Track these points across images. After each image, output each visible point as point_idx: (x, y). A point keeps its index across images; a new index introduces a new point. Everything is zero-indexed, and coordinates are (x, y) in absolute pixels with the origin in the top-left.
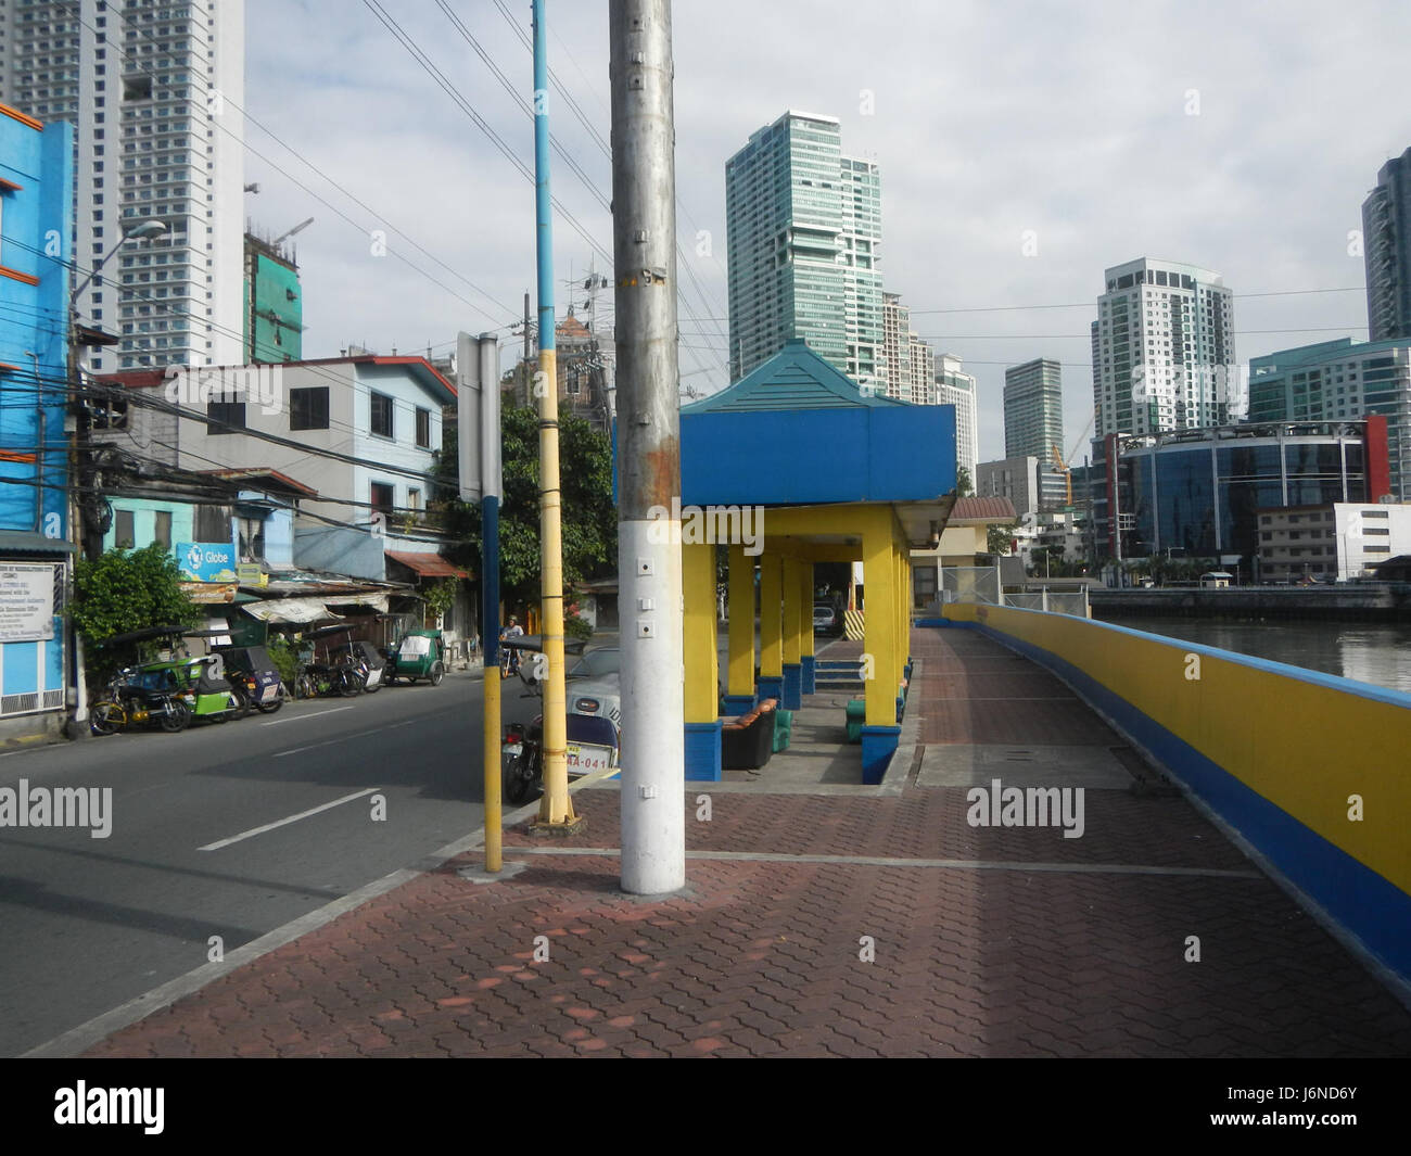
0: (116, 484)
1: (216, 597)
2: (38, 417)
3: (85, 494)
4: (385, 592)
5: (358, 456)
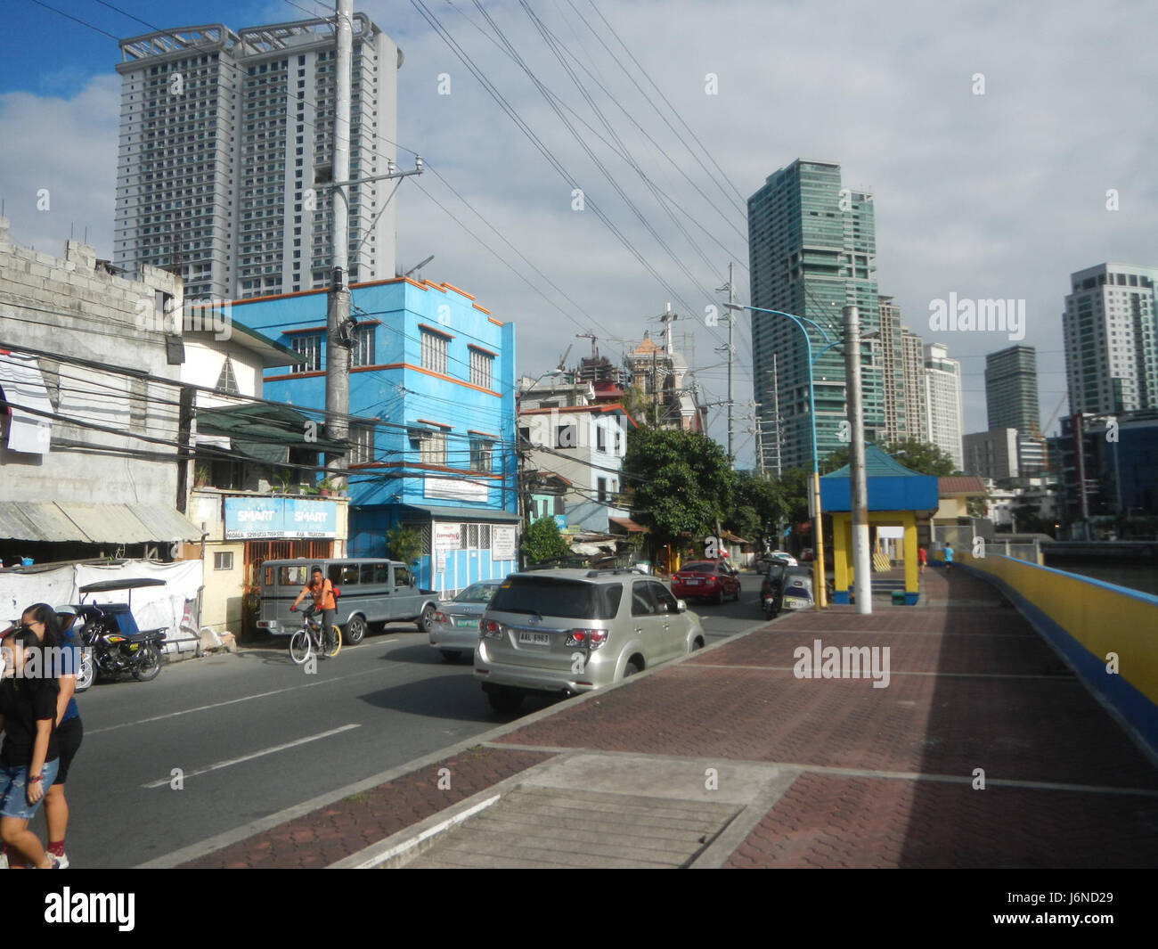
0: (532, 488)
2: (503, 458)
3: (525, 494)
4: (615, 540)
5: (592, 463)
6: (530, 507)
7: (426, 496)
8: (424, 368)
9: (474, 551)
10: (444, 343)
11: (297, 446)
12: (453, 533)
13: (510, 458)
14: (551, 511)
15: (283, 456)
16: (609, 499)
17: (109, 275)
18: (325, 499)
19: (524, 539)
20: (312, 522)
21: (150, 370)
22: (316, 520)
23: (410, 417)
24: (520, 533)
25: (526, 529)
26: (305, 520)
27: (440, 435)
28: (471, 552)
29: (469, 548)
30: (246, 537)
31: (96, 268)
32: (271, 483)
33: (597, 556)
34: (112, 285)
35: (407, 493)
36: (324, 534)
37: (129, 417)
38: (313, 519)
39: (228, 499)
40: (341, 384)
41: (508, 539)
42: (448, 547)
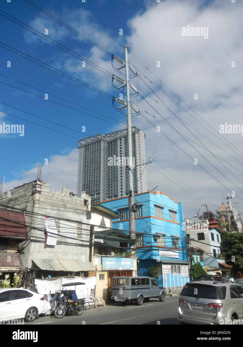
0: (192, 253)
2: (182, 244)
3: (190, 255)
4: (221, 270)
5: (211, 244)
6: (192, 259)
7: (159, 256)
8: (156, 217)
9: (176, 274)
10: (162, 209)
11: (122, 242)
12: (169, 268)
13: (184, 243)
14: (199, 261)
15: (117, 245)
16: (217, 256)
17: (72, 196)
18: (130, 257)
19: (191, 270)
20: (126, 265)
21: (82, 221)
22: (128, 264)
23: (153, 232)
24: (190, 268)
25: (192, 266)
26: (124, 264)
27: (162, 237)
28: (175, 274)
29: (174, 273)
30: (108, 270)
31: (70, 195)
32: (115, 253)
33: (215, 276)
34: (73, 199)
35: (154, 255)
36: (130, 269)
37: (77, 234)
39: (103, 258)
40: (133, 223)
41: (186, 270)
42: (167, 273)
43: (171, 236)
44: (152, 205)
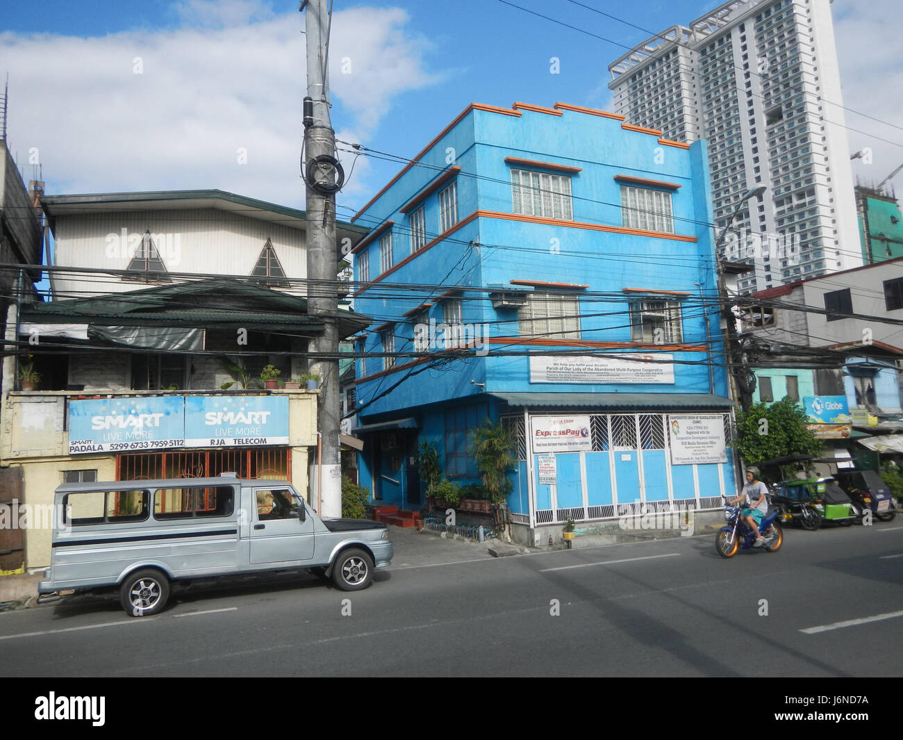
0: (756, 360)
1: (835, 434)
6: (750, 387)
7: (532, 381)
9: (626, 452)
10: (565, 179)
11: (217, 326)
12: (574, 429)
14: (804, 391)
18: (269, 393)
22: (249, 422)
23: (496, 275)
24: (732, 424)
26: (225, 423)
28: (618, 455)
29: (613, 450)
30: (107, 450)
35: (491, 379)
38: (244, 420)
39: (73, 403)
40: (316, 243)
41: (708, 433)
42: (565, 448)
43: (627, 292)
44: (488, 164)
